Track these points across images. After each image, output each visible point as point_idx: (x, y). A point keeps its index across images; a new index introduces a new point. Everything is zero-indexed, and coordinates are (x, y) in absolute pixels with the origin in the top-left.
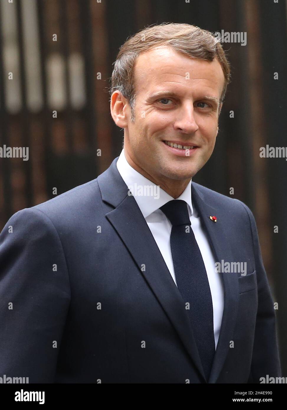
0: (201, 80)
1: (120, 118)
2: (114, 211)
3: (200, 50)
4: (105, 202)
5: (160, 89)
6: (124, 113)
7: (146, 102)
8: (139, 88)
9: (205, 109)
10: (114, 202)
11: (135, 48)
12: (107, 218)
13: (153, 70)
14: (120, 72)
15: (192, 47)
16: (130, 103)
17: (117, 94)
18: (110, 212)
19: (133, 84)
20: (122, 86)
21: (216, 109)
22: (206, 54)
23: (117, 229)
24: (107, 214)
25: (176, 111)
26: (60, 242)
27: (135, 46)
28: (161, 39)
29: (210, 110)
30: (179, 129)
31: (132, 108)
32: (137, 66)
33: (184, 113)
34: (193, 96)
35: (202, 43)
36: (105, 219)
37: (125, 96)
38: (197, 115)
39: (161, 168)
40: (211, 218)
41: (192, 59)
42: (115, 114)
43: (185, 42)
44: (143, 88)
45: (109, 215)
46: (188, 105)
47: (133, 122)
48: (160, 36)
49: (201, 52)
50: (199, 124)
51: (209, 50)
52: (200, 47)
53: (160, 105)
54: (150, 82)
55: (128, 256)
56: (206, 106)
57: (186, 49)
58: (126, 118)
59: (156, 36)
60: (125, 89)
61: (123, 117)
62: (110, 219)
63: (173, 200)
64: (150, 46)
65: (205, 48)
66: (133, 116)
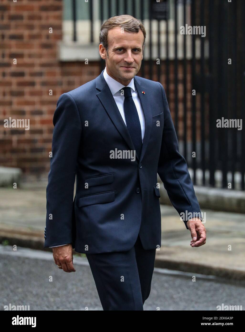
0: (134, 41)
1: (103, 55)
2: (100, 92)
3: (133, 28)
4: (97, 89)
5: (117, 46)
6: (104, 54)
7: (112, 50)
8: (109, 44)
9: (137, 52)
10: (101, 88)
11: (107, 27)
12: (97, 95)
13: (114, 38)
14: (102, 37)
15: (130, 28)
16: (107, 50)
17: (101, 45)
18: (98, 93)
19: (107, 43)
20: (103, 43)
21: (141, 51)
22: (136, 30)
23: (101, 100)
24: (97, 94)
25: (125, 54)
26: (77, 107)
27: (107, 26)
28: (117, 24)
29: (138, 52)
30: (126, 61)
31: (107, 52)
32: (108, 35)
33: (128, 55)
34: (131, 48)
35: (134, 26)
36: (96, 96)
37: (104, 47)
38: (133, 55)
39: (120, 76)
40: (142, 92)
41: (130, 33)
42: (101, 53)
43: (126, 25)
44: (111, 45)
45: (98, 94)
46: (129, 52)
47: (108, 58)
48: (116, 23)
49: (133, 29)
50: (134, 58)
51: (136, 28)
52: (133, 27)
53: (118, 51)
54: (113, 42)
55: (104, 111)
56: (137, 50)
57: (127, 29)
58: (105, 56)
59: (115, 23)
60: (104, 44)
61: (104, 55)
62: (98, 96)
63: (125, 87)
64: (113, 27)
65: (135, 28)
66: (108, 55)
